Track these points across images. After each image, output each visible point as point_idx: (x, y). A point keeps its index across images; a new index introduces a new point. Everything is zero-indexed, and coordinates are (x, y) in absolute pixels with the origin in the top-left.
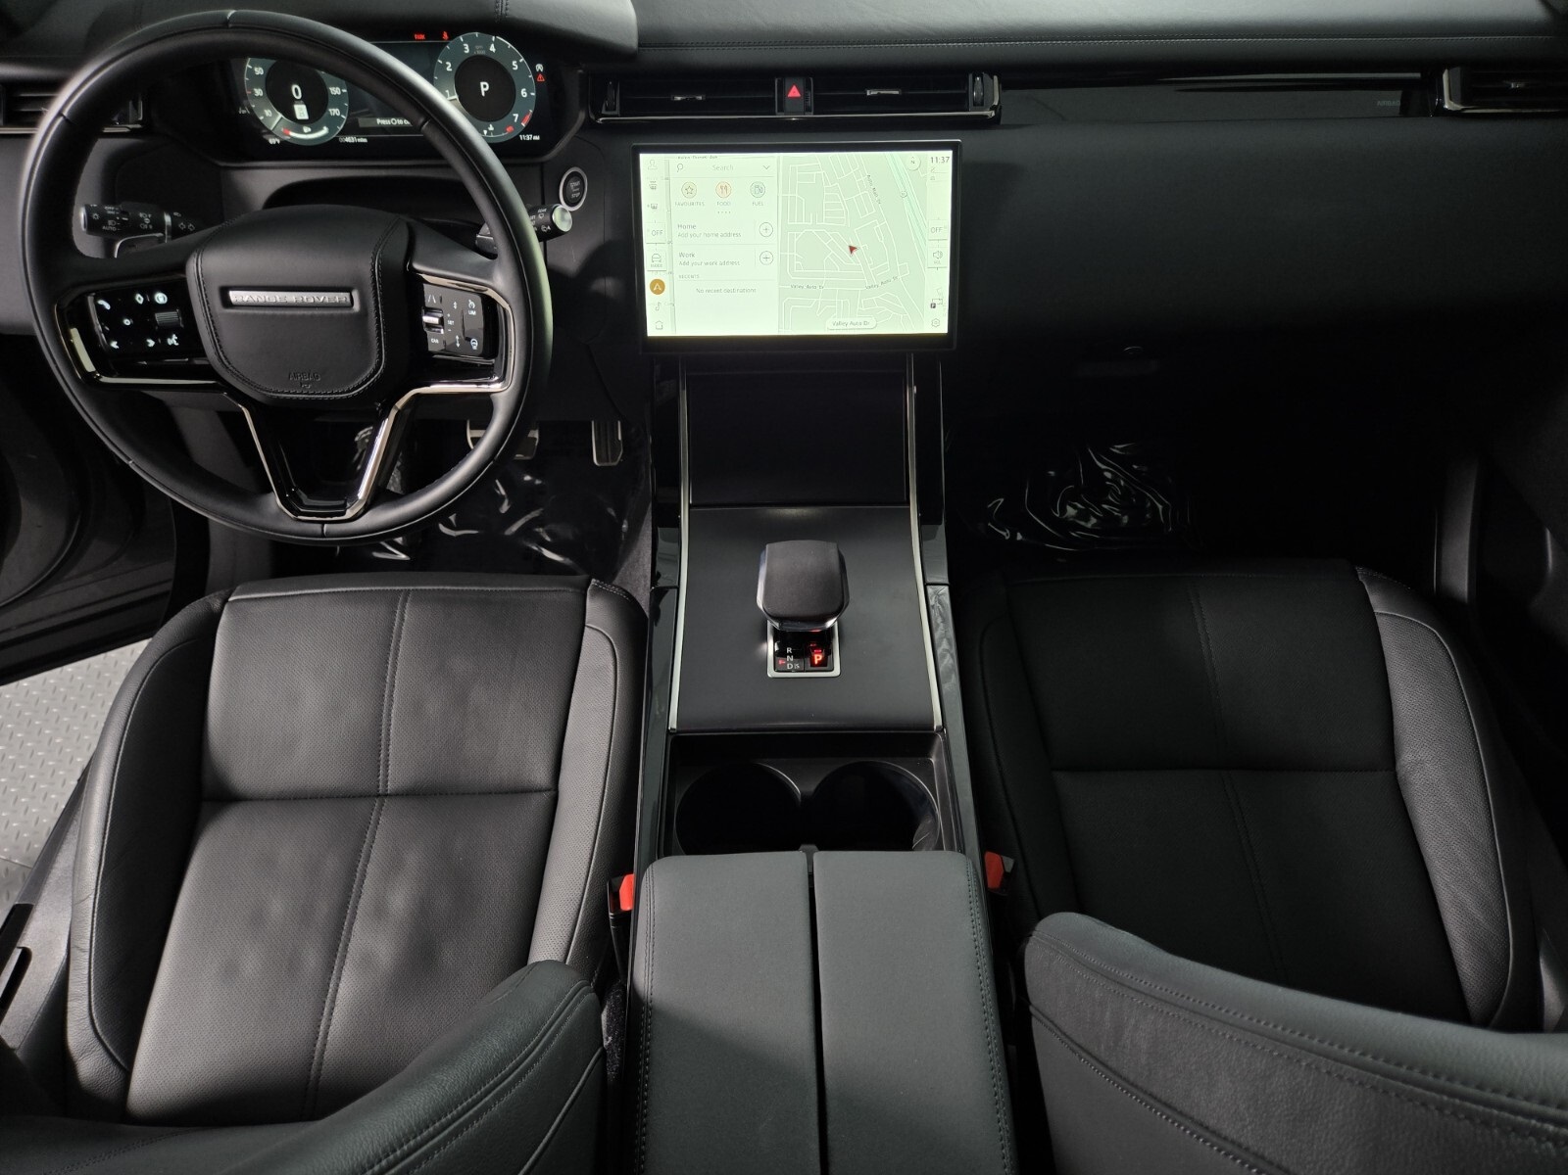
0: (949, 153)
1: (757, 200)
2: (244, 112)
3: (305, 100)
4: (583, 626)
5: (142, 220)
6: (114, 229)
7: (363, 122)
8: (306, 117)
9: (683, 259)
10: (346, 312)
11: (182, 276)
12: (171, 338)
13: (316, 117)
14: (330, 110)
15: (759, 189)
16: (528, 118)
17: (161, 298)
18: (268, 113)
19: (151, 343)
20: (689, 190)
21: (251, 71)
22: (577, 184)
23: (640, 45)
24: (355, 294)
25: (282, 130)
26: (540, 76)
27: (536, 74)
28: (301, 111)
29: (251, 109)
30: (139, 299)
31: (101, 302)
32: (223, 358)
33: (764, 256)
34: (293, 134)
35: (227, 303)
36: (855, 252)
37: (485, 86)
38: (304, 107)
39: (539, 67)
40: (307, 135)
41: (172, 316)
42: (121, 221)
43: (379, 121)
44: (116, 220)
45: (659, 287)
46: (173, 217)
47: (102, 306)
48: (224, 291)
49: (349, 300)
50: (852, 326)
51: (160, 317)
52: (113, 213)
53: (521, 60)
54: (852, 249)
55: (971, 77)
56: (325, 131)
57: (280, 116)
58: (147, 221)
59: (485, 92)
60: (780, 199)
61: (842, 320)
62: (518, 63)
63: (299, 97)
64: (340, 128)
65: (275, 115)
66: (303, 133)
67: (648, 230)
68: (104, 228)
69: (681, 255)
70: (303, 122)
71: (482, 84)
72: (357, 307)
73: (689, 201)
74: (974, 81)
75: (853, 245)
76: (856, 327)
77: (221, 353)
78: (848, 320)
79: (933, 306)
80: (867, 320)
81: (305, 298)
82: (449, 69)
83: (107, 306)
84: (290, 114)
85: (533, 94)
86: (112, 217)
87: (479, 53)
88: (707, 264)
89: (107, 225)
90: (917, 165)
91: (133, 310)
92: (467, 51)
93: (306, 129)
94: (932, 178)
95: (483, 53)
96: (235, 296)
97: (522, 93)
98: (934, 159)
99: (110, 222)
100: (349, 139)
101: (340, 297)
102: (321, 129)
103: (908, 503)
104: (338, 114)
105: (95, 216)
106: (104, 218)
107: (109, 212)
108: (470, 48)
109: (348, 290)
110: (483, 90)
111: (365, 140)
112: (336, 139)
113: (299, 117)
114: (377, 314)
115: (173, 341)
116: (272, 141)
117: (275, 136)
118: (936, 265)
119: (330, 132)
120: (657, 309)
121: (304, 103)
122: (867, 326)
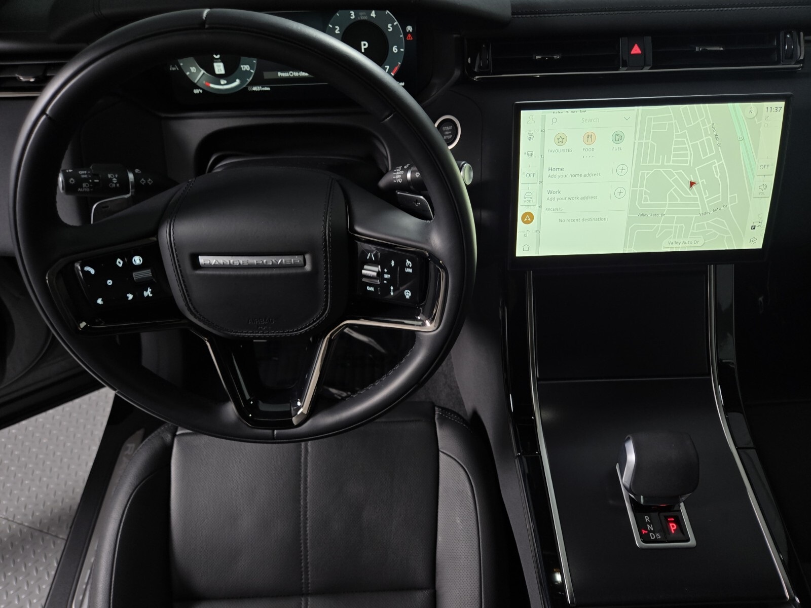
0: (782, 104)
1: (616, 146)
2: (174, 69)
4: (438, 451)
5: (111, 180)
6: (88, 190)
7: (268, 75)
8: (223, 72)
9: (550, 196)
10: (299, 271)
11: (155, 239)
12: (147, 291)
13: (230, 72)
14: (242, 66)
15: (619, 137)
16: (396, 69)
17: (137, 260)
18: (193, 69)
19: (130, 297)
20: (561, 140)
22: (450, 128)
23: (513, 13)
24: (308, 257)
25: (204, 82)
26: (409, 35)
27: (406, 34)
28: (219, 68)
29: (179, 66)
30: (120, 263)
31: (87, 269)
32: (192, 309)
34: (212, 86)
35: (196, 265)
36: (694, 187)
37: (365, 45)
38: (221, 65)
39: (409, 28)
40: (224, 86)
41: (147, 273)
42: (93, 182)
43: (280, 74)
44: (89, 183)
45: (528, 218)
46: (135, 174)
47: (89, 272)
48: (194, 258)
49: (303, 263)
50: (684, 245)
51: (137, 275)
52: (86, 176)
53: (395, 24)
54: (692, 184)
55: (782, 34)
56: (237, 82)
57: (203, 71)
58: (115, 180)
59: (365, 49)
60: (636, 144)
62: (393, 26)
63: (217, 57)
64: (249, 80)
65: (199, 71)
66: (220, 84)
67: (524, 173)
68: (79, 190)
69: (550, 192)
70: (221, 76)
71: (363, 43)
72: (308, 267)
73: (560, 148)
74: (785, 37)
75: (693, 181)
76: (687, 245)
77: (190, 305)
78: (681, 240)
79: (753, 228)
80: (697, 240)
81: (265, 261)
82: (337, 31)
83: (92, 271)
84: (210, 70)
85: (402, 50)
86: (86, 180)
87: (362, 18)
88: (570, 199)
89: (82, 187)
90: (754, 113)
91: (115, 272)
92: (353, 17)
93: (223, 82)
94: (766, 125)
95: (366, 18)
96: (202, 260)
97: (394, 49)
98: (769, 109)
99: (84, 185)
100: (255, 89)
101: (296, 259)
102: (235, 81)
104: (248, 69)
105: (72, 180)
106: (80, 181)
107: (83, 176)
108: (355, 15)
109: (302, 253)
111: (268, 89)
112: (246, 88)
113: (217, 72)
114: (326, 273)
115: (148, 293)
116: (196, 91)
117: (198, 88)
118: (761, 196)
119: (242, 83)
120: (526, 235)
121: (222, 61)
122: (696, 245)
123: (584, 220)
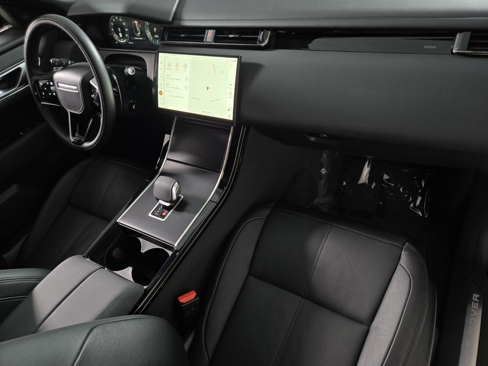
0: (236, 59)
1: (185, 69)
3: (121, 32)
7: (132, 38)
9: (167, 86)
10: (76, 91)
13: (124, 37)
14: (126, 35)
15: (185, 66)
17: (51, 83)
18: (115, 35)
20: (169, 65)
21: (111, 24)
25: (118, 39)
28: (121, 35)
29: (112, 34)
30: (47, 83)
33: (185, 87)
36: (208, 89)
40: (122, 41)
41: (54, 88)
43: (135, 38)
45: (161, 93)
48: (58, 83)
49: (77, 89)
51: (51, 88)
55: (260, 31)
56: (125, 40)
58: (64, 63)
60: (191, 70)
61: (204, 111)
63: (120, 31)
66: (121, 40)
67: (159, 76)
69: (166, 84)
70: (121, 38)
71: (155, 28)
72: (78, 91)
73: (168, 68)
74: (261, 33)
75: (208, 87)
76: (208, 113)
78: (206, 111)
79: (229, 110)
80: (211, 112)
81: (70, 87)
82: (147, 24)
86: (57, 62)
88: (172, 88)
89: (56, 64)
90: (227, 62)
93: (122, 40)
94: (231, 67)
98: (233, 61)
100: (130, 43)
101: (75, 88)
103: (220, 173)
104: (128, 36)
106: (55, 62)
109: (76, 86)
110: (155, 30)
111: (133, 43)
112: (127, 43)
113: (120, 36)
114: (81, 93)
116: (116, 42)
117: (117, 41)
118: (230, 97)
119: (127, 40)
120: (161, 99)
121: (121, 33)
122: (210, 114)
123: (176, 97)
